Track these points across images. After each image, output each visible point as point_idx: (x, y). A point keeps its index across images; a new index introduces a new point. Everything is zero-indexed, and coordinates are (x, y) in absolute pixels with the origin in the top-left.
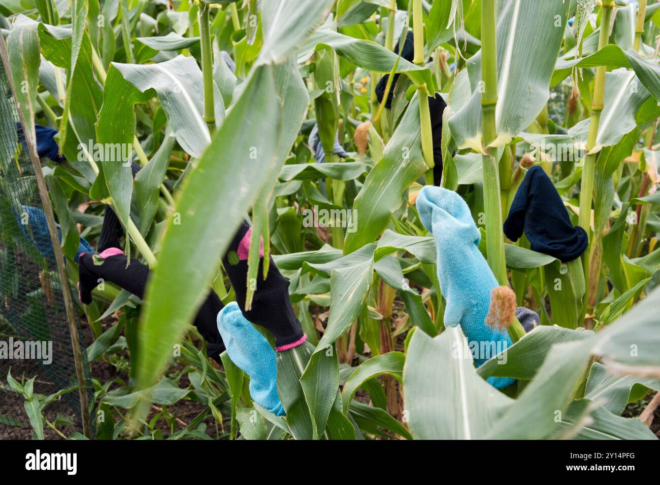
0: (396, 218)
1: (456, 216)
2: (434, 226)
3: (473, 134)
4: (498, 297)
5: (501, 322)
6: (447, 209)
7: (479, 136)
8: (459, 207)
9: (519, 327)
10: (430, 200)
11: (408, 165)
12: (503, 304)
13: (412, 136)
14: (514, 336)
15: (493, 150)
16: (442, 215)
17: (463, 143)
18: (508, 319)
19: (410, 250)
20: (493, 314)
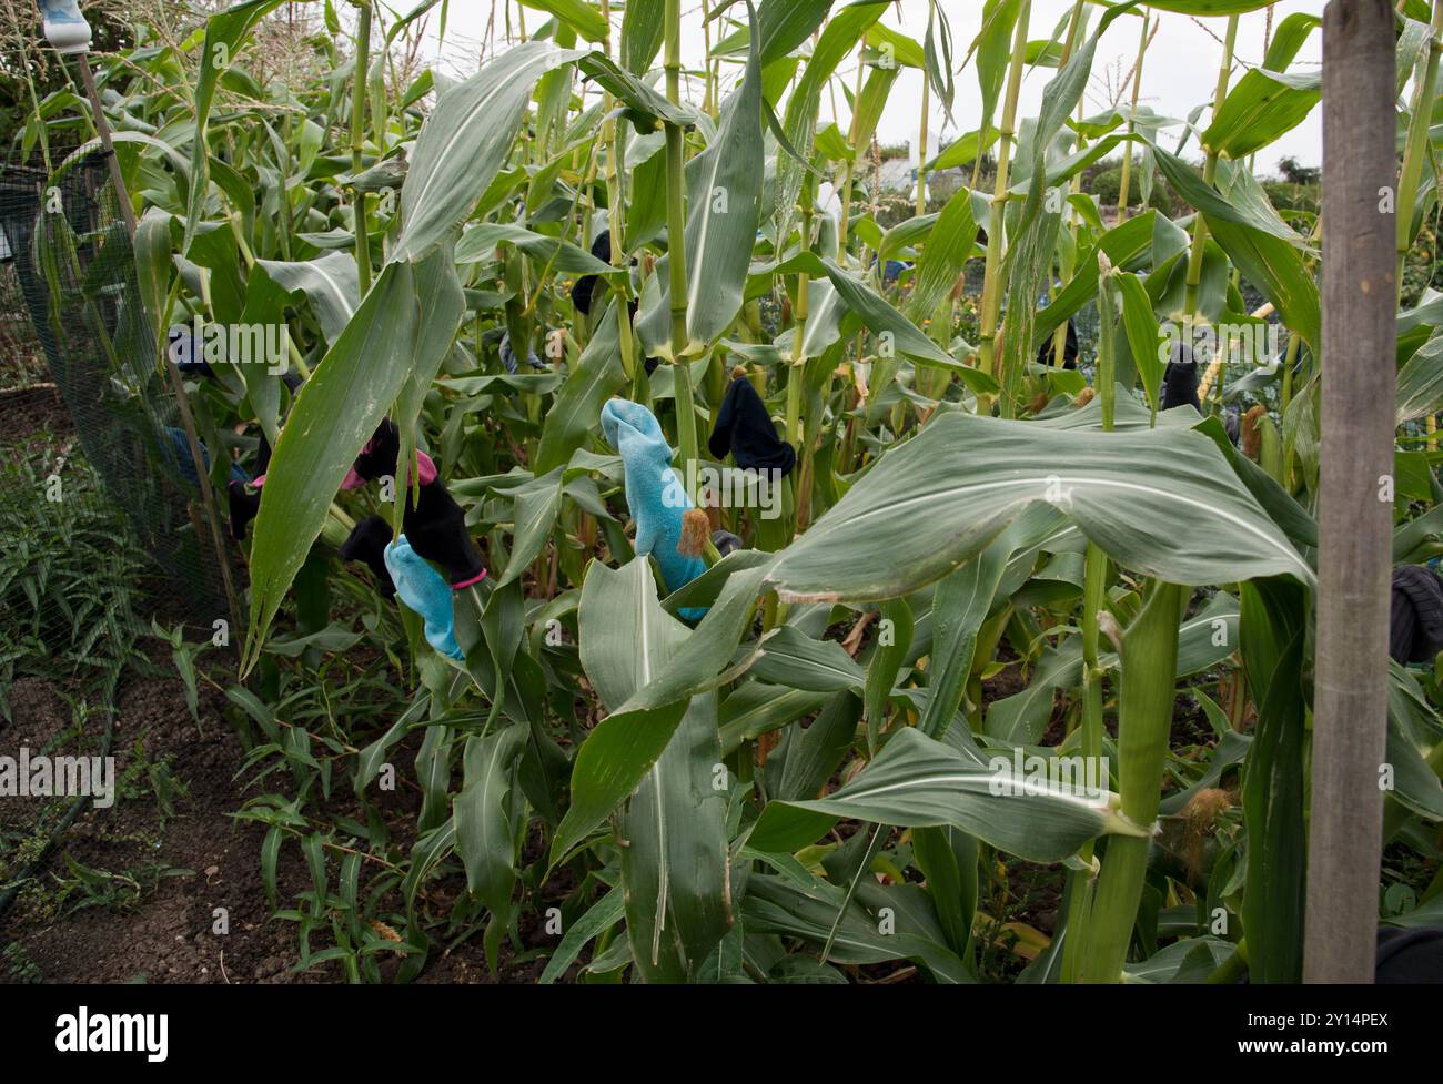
0: (594, 436)
1: (644, 433)
2: (621, 443)
3: (663, 342)
4: (690, 520)
5: (694, 548)
6: (635, 425)
7: (669, 344)
8: (649, 422)
9: (716, 553)
10: (615, 414)
11: (606, 377)
12: (696, 528)
13: (611, 345)
14: (709, 562)
15: (685, 360)
16: (630, 431)
17: (652, 351)
18: (701, 544)
19: (604, 471)
20: (686, 539)
